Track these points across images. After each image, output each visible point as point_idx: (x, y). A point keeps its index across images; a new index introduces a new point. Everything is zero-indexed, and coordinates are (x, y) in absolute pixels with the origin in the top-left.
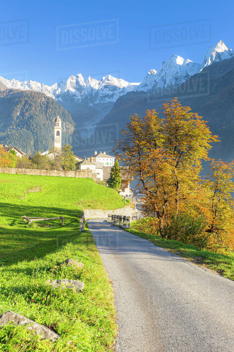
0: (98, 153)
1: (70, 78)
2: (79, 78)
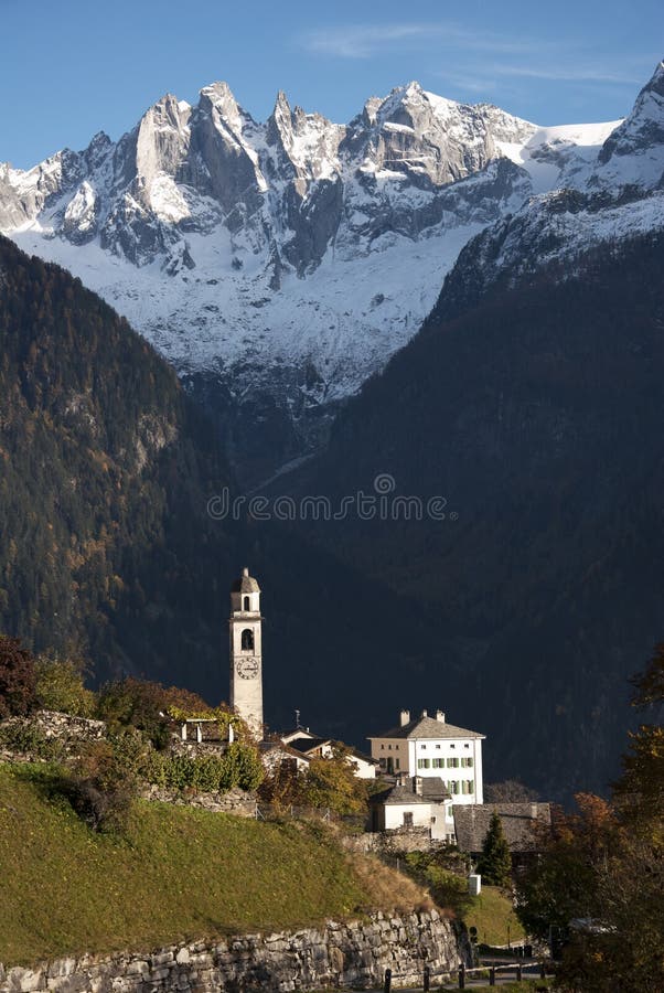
0: (416, 720)
1: (151, 115)
2: (215, 111)
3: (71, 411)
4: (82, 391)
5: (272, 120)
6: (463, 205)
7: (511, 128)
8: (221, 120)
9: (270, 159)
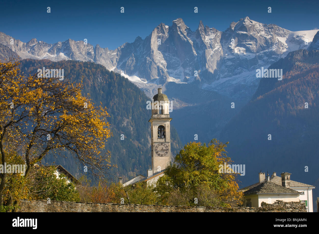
1: (156, 30)
2: (178, 28)
3: (124, 125)
4: (128, 118)
5: (198, 31)
6: (265, 58)
7: (282, 32)
8: (180, 31)
9: (197, 43)
